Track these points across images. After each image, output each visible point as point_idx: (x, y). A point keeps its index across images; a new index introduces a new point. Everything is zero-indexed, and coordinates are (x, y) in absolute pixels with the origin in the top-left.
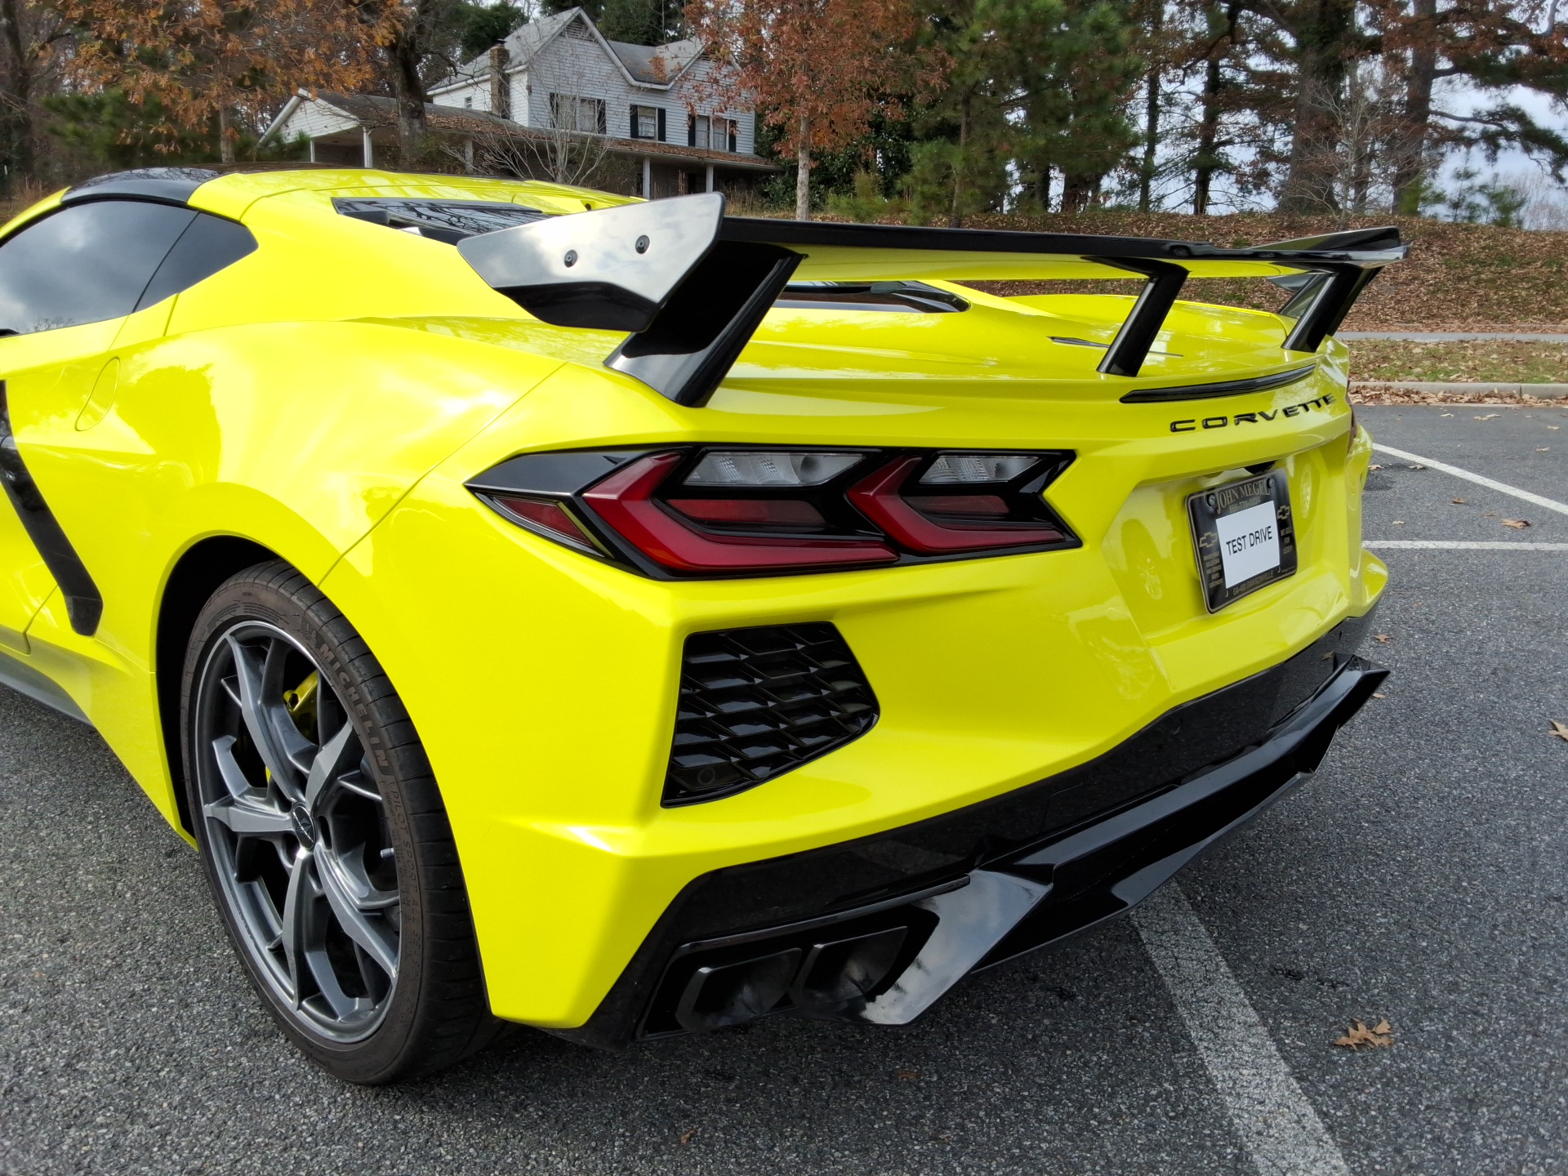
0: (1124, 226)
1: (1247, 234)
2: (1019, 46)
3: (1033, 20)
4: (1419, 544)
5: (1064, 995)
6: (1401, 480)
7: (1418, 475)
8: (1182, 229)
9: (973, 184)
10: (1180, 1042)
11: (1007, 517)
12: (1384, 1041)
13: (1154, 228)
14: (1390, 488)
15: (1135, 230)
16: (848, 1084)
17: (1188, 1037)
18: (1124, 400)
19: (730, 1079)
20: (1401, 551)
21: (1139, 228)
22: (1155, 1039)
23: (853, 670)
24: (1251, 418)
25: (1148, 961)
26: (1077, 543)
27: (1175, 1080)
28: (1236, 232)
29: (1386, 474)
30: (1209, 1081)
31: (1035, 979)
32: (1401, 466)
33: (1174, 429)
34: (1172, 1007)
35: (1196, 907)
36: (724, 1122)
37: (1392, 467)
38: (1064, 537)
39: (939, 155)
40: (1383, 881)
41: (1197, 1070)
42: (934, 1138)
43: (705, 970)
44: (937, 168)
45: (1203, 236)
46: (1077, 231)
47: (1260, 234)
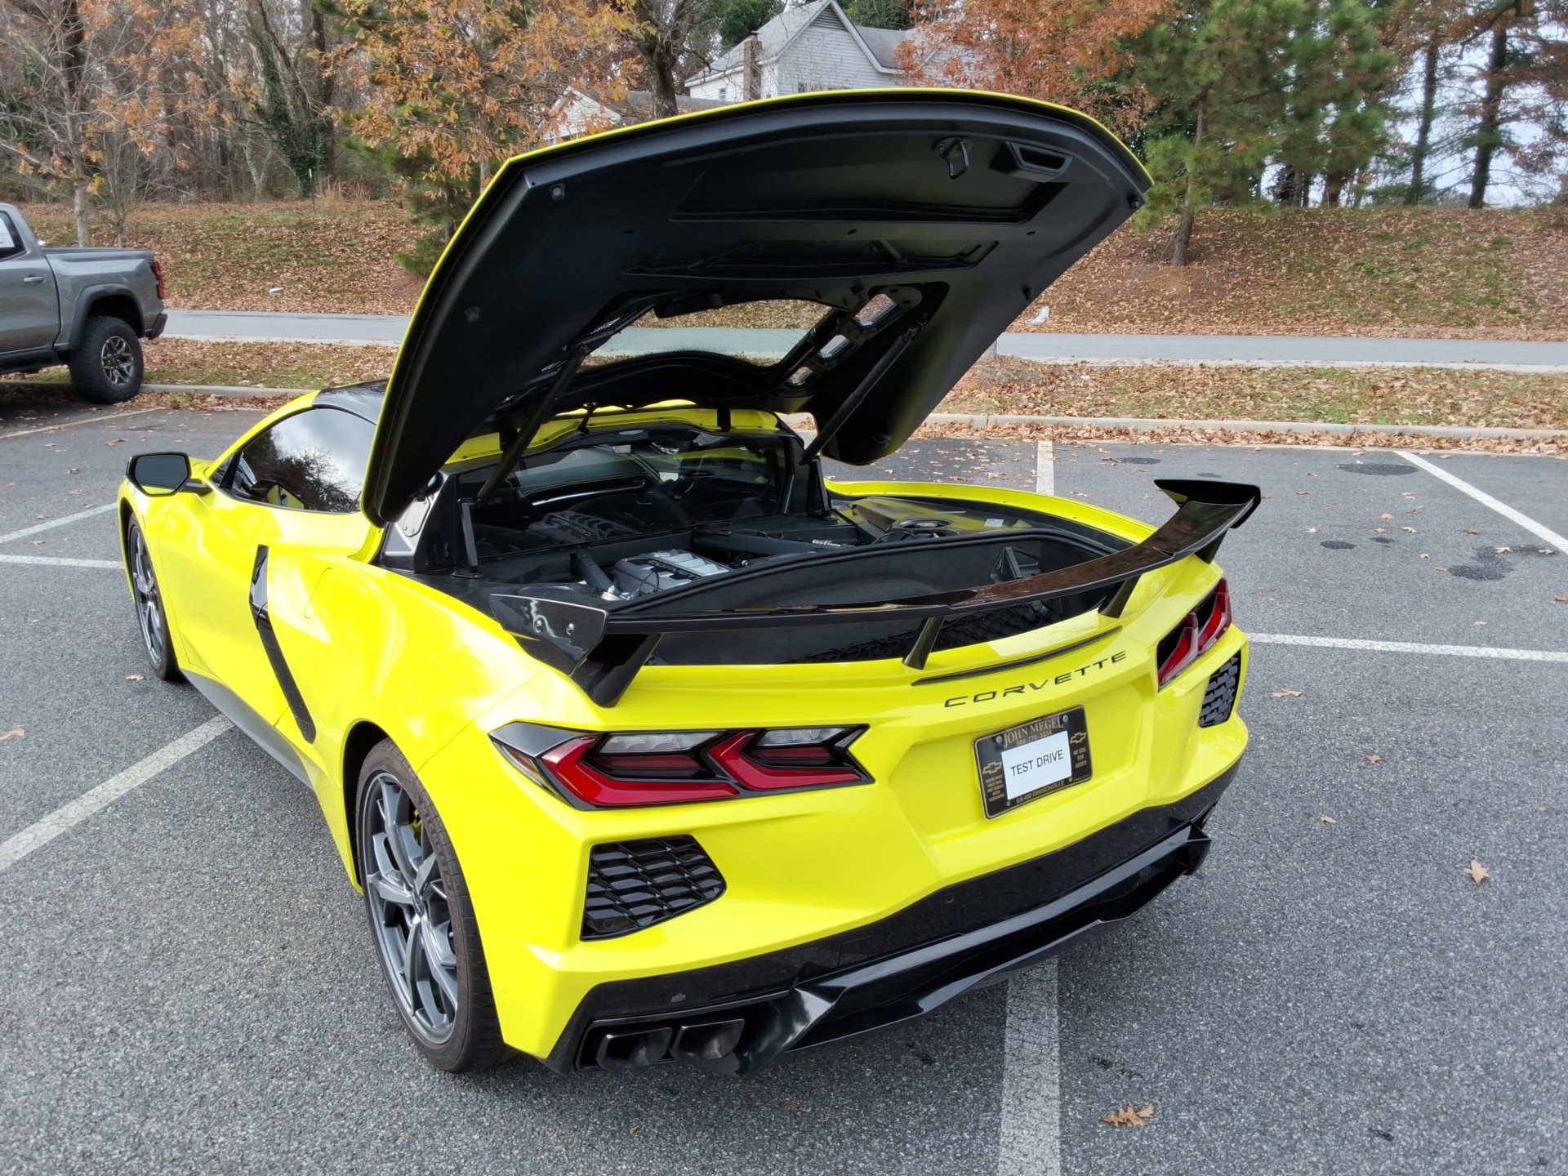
1: (1509, 232)
2: (1257, 45)
4: (1493, 652)
5: (928, 1060)
6: (1523, 568)
7: (1544, 562)
10: (992, 1104)
11: (830, 764)
12: (1142, 1123)
14: (1501, 577)
17: (999, 1101)
18: (913, 684)
20: (1460, 658)
22: (976, 1100)
23: (707, 861)
24: (1020, 690)
25: (1002, 1041)
26: (869, 779)
27: (973, 1133)
28: (1496, 229)
29: (1510, 559)
30: (997, 1135)
31: (912, 1046)
32: (1532, 549)
33: (947, 705)
34: (1001, 1077)
35: (1061, 1001)
36: (661, 1122)
37: (1522, 550)
38: (863, 776)
39: (1174, 151)
40: (1223, 995)
41: (993, 1129)
42: (792, 1151)
44: (1172, 164)
45: (1459, 234)
46: (1320, 229)
47: (1523, 232)
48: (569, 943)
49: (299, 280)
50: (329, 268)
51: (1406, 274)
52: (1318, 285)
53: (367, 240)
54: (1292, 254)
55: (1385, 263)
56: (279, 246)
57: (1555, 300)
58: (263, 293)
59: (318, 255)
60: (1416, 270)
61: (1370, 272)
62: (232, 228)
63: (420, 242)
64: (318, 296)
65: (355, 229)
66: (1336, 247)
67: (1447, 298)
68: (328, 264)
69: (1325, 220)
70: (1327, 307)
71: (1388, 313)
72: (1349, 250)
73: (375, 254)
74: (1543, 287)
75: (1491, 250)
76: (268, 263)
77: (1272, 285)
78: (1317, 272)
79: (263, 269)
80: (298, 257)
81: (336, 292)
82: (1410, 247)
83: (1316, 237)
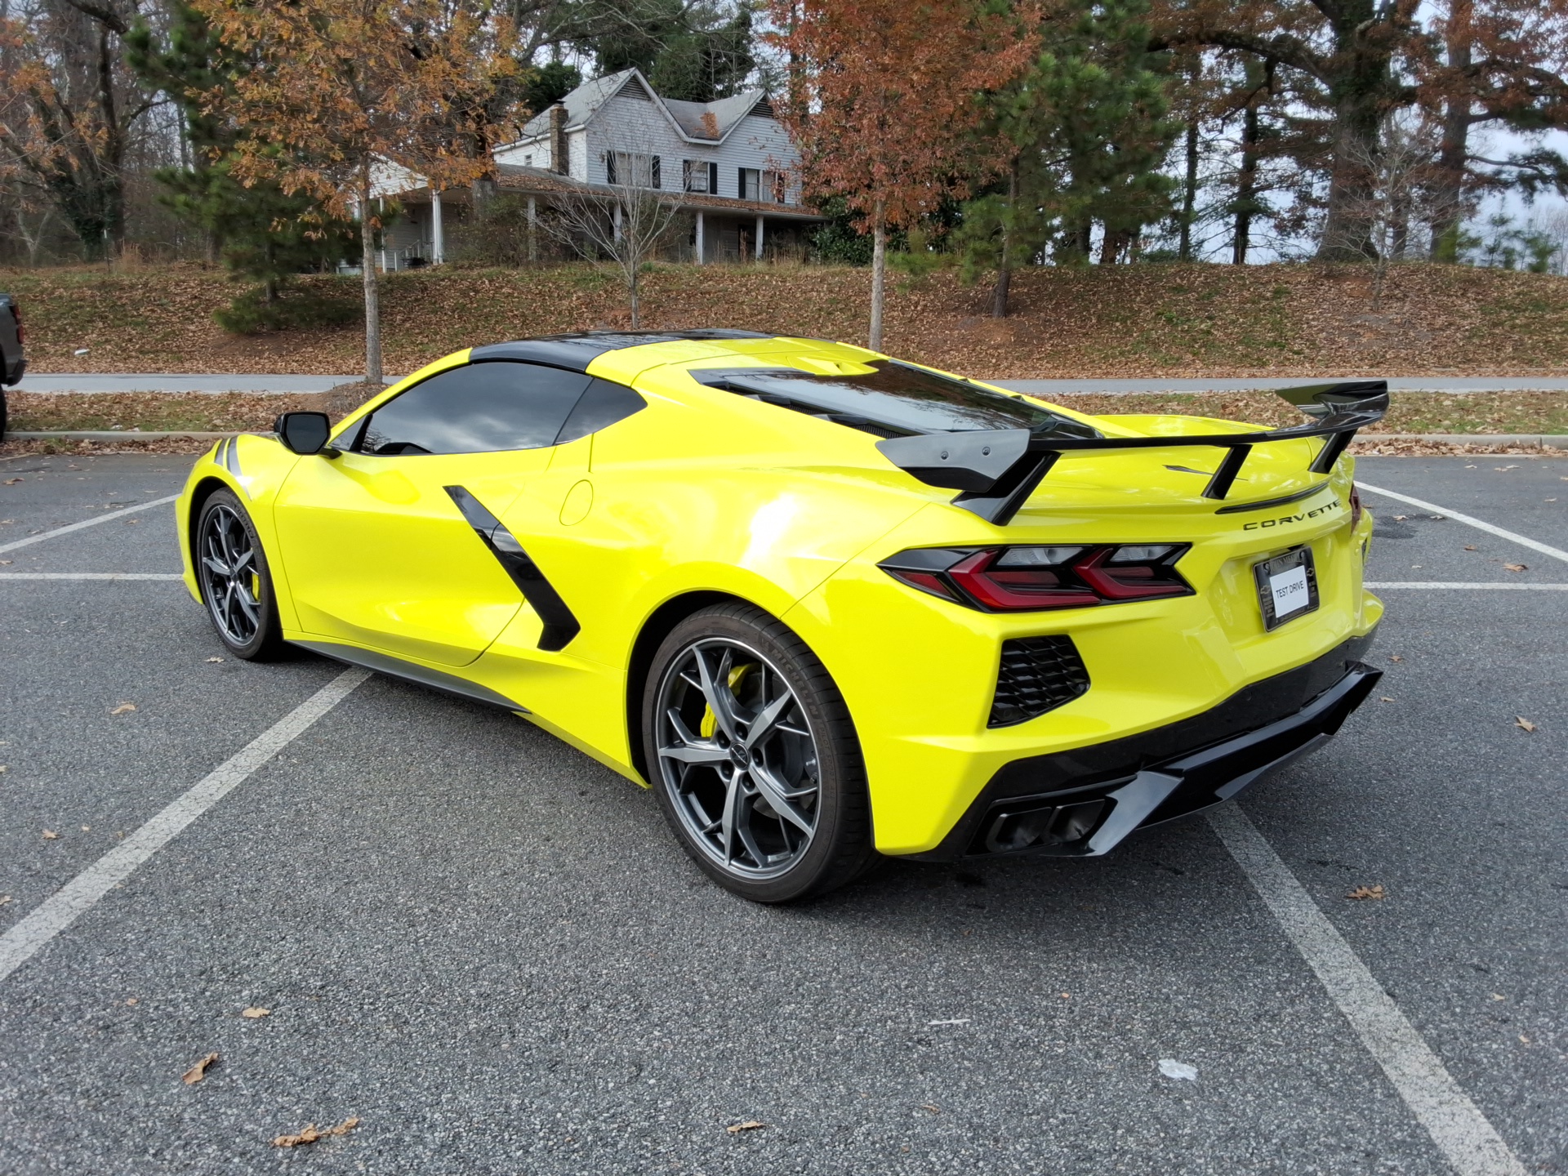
0: (1166, 276)
1: (1287, 282)
2: (1066, 112)
3: (1079, 90)
4: (1432, 585)
5: (1177, 872)
6: (1423, 529)
7: (1439, 525)
8: (1224, 279)
9: (1022, 240)
10: (1251, 894)
11: (1153, 578)
12: (1379, 896)
13: (1196, 278)
14: (1412, 537)
15: (1178, 280)
16: (1054, 911)
17: (1256, 893)
18: (1218, 512)
19: (983, 908)
20: (1417, 591)
21: (1182, 278)
22: (1236, 894)
23: (1078, 661)
24: (1289, 520)
25: (1229, 855)
26: (1193, 593)
27: (1249, 912)
28: (1276, 281)
29: (1410, 524)
30: (1270, 913)
31: (1158, 864)
32: (1424, 517)
33: (1246, 529)
34: (1245, 878)
35: (1259, 828)
36: (986, 926)
37: (1416, 517)
38: (1186, 589)
39: (989, 212)
40: (1384, 814)
41: (1263, 909)
42: (1110, 935)
43: (1004, 815)
44: (987, 224)
45: (1244, 285)
46: (1122, 282)
47: (1300, 283)
48: (979, 731)
49: (107, 341)
50: (139, 329)
51: (1202, 322)
52: (1125, 333)
53: (178, 299)
54: (1100, 306)
55: (1183, 312)
56: (81, 307)
57: (1333, 342)
58: (68, 355)
59: (126, 316)
60: (1210, 318)
61: (1169, 320)
62: (28, 289)
63: (237, 300)
64: (132, 357)
65: (164, 289)
66: (1138, 299)
67: (1240, 342)
68: (137, 324)
69: (1127, 274)
70: (1135, 353)
71: (1189, 357)
72: (1150, 302)
73: (188, 313)
74: (1322, 331)
75: (1273, 298)
76: (71, 324)
77: (1085, 335)
78: (1124, 321)
79: (65, 331)
80: (103, 318)
81: (148, 352)
82: (1203, 298)
83: (1119, 290)
